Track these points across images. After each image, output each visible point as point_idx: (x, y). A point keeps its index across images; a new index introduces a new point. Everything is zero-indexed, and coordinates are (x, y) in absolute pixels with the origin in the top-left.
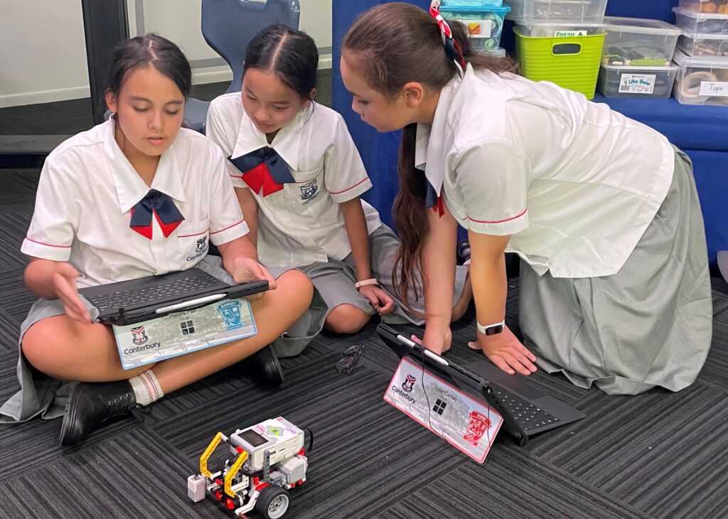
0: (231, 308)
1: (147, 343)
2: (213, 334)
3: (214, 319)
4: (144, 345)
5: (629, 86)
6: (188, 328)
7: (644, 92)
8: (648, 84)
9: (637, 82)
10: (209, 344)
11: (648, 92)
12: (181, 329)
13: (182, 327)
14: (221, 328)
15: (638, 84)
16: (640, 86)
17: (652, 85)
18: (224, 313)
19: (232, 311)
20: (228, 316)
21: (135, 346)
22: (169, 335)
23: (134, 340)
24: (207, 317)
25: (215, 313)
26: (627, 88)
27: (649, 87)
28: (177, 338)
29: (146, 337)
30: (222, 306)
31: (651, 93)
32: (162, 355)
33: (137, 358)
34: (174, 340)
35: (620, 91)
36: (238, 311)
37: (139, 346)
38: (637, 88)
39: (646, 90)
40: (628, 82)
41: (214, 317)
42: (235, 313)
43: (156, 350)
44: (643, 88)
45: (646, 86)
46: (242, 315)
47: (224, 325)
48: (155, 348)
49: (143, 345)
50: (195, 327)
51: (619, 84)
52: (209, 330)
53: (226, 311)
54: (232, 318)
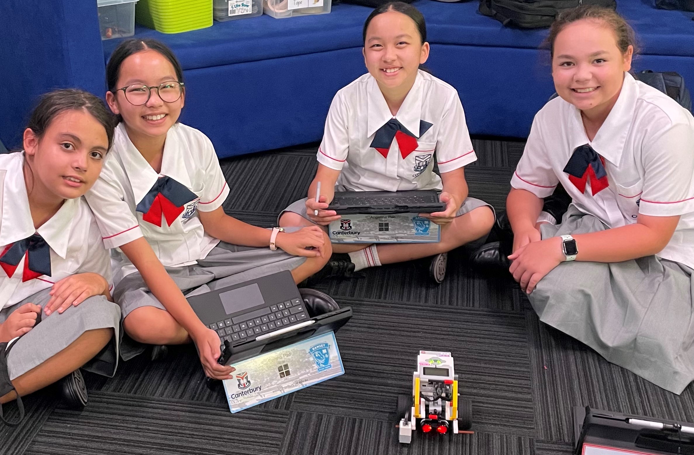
0: (321, 350)
1: (250, 387)
2: (306, 376)
3: (306, 362)
4: (248, 389)
5: (235, 10)
6: (284, 371)
7: (245, 13)
8: (247, 6)
9: (240, 6)
10: (302, 385)
11: (249, 13)
12: (278, 373)
13: (279, 371)
14: (313, 370)
15: (241, 7)
16: (242, 9)
17: (250, 6)
18: (315, 355)
19: (322, 352)
20: (319, 358)
21: (240, 391)
22: (268, 378)
23: (239, 385)
24: (301, 360)
25: (307, 356)
26: (234, 12)
27: (248, 8)
28: (275, 382)
29: (249, 382)
30: (313, 349)
31: (251, 13)
32: (264, 398)
33: (242, 401)
34: (273, 383)
35: (229, 15)
36: (327, 353)
37: (244, 391)
38: (240, 11)
39: (247, 11)
40: (234, 7)
41: (306, 359)
42: (324, 354)
43: (258, 393)
44: (245, 10)
45: (246, 7)
46: (331, 357)
47: (316, 366)
48: (257, 392)
49: (246, 390)
50: (290, 370)
51: (228, 9)
52: (303, 372)
53: (317, 353)
54: (322, 359)
